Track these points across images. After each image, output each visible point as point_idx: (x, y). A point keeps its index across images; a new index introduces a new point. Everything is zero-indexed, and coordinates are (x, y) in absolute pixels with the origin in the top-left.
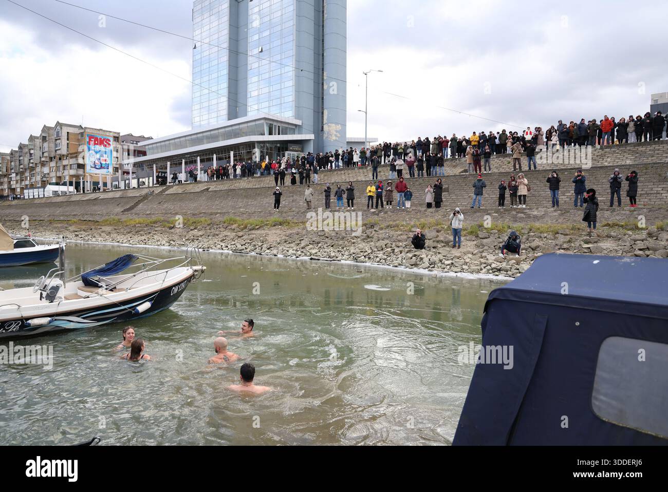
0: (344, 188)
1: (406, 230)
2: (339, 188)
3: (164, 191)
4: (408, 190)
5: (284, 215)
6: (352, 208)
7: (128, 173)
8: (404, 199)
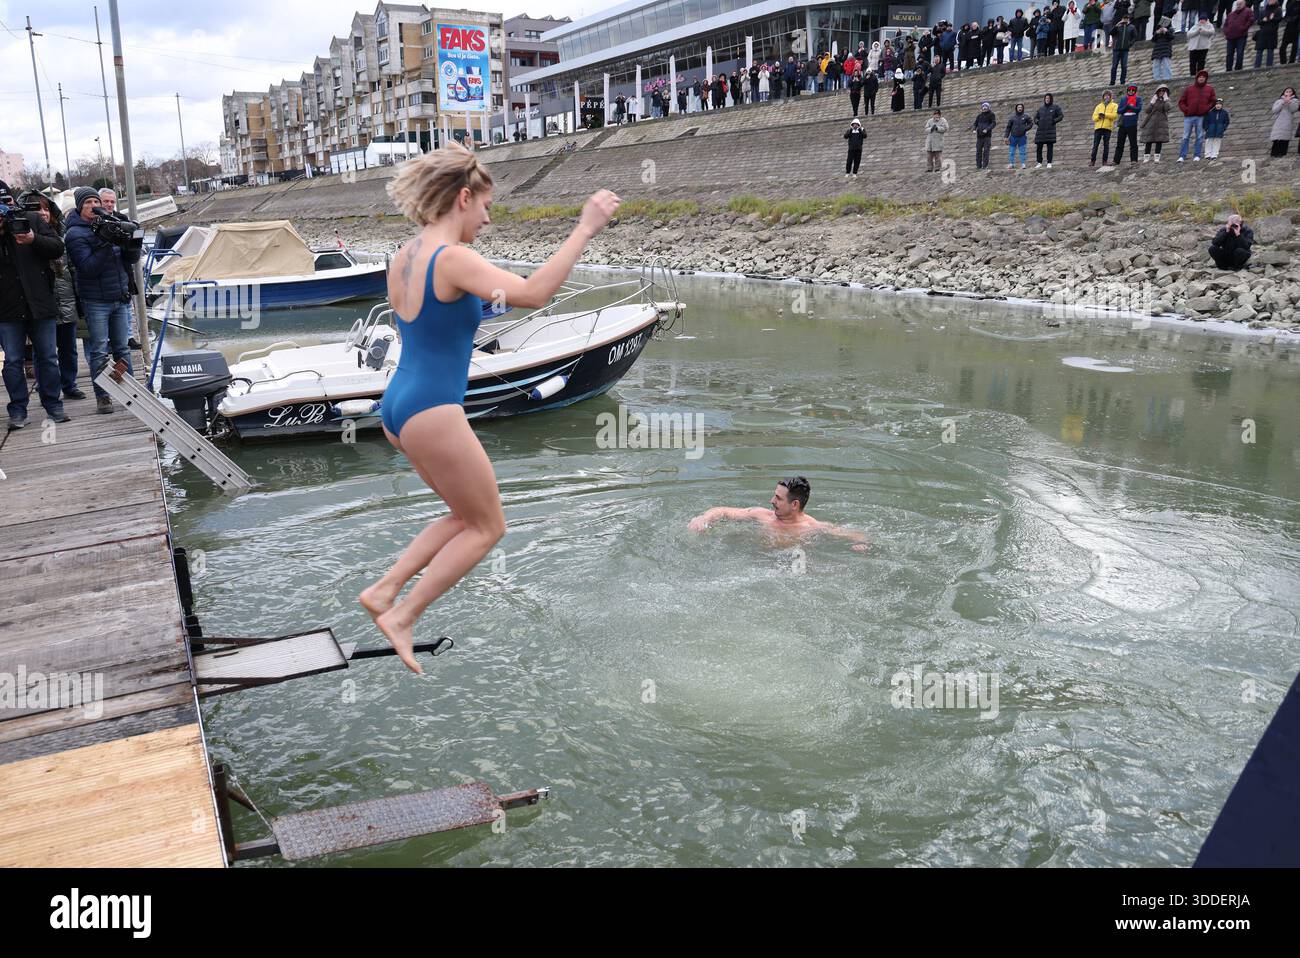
0: (1030, 113)
1: (1195, 221)
2: (1020, 114)
3: (596, 141)
4: (1219, 106)
5: (871, 186)
6: (1049, 166)
7: (522, 106)
8: (1202, 133)
